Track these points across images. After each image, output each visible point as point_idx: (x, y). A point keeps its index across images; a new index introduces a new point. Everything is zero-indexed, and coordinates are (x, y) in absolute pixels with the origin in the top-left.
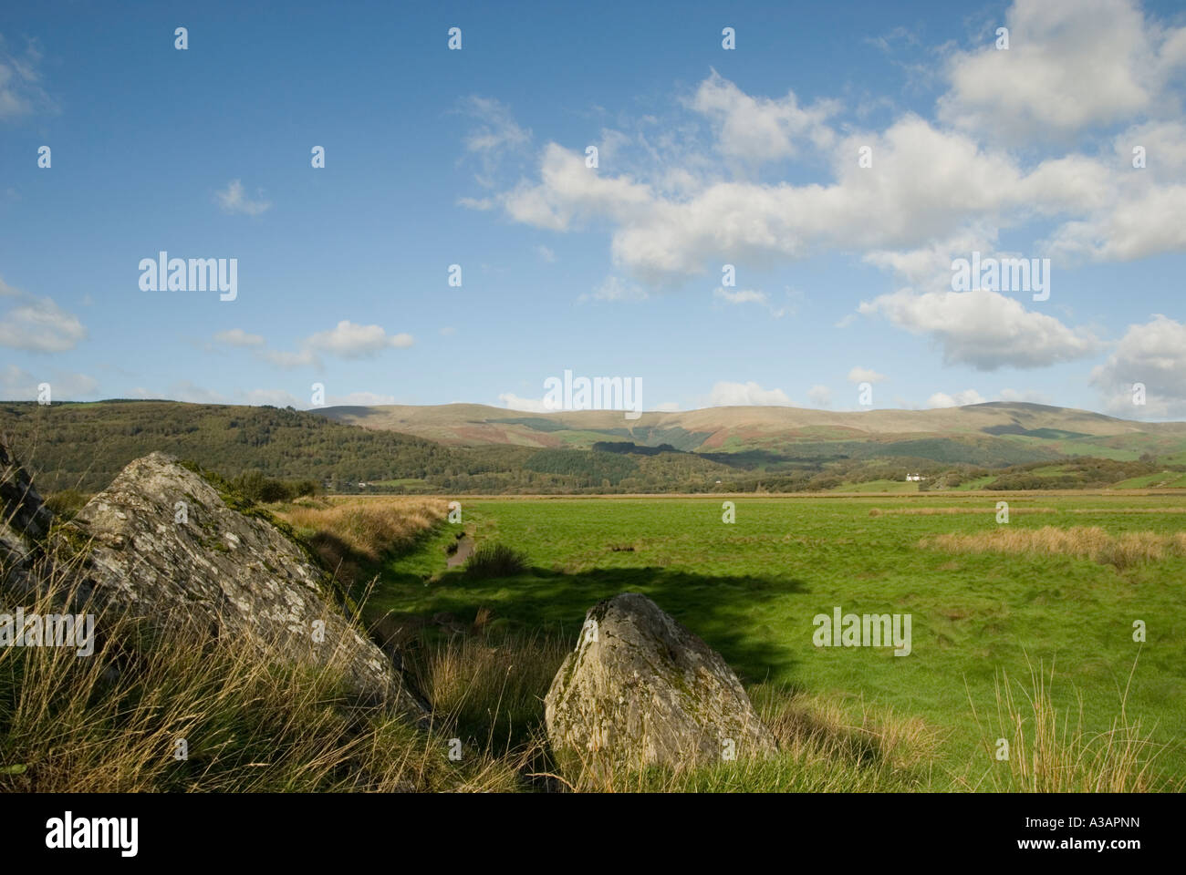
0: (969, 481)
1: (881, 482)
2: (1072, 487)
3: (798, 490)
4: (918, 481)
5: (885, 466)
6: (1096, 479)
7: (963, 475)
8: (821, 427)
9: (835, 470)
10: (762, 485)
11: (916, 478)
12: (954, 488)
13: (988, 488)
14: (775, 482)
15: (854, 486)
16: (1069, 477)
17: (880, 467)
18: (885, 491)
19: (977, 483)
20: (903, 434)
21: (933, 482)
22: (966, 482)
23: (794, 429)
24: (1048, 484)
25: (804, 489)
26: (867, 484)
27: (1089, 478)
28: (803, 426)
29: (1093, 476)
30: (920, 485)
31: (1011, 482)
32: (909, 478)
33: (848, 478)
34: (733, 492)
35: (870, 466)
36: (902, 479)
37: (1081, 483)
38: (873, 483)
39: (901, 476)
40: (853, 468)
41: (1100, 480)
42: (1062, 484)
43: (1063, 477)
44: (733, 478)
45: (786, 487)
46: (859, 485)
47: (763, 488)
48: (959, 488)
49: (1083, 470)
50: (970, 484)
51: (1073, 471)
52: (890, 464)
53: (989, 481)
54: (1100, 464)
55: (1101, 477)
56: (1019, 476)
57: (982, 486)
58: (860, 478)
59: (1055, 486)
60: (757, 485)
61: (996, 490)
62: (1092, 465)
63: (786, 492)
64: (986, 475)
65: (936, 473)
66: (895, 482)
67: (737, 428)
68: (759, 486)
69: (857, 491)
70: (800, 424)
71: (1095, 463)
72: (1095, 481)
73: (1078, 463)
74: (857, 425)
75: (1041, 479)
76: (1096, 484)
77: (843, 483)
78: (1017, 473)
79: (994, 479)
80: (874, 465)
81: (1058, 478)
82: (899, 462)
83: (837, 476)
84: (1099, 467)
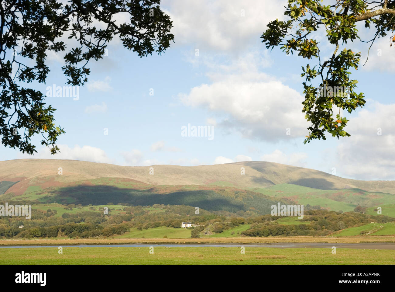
0: (230, 228)
1: (161, 229)
2: (306, 234)
3: (93, 236)
4: (190, 228)
5: (163, 213)
6: (324, 227)
7: (225, 223)
8: (110, 179)
9: (122, 217)
10: (63, 231)
11: (189, 226)
12: (219, 234)
13: (245, 234)
14: (74, 228)
15: (141, 232)
16: (304, 226)
17: (158, 214)
18: (166, 237)
19: (237, 230)
20: (177, 186)
21: (202, 229)
22: (227, 229)
23: (87, 180)
24: (289, 231)
25: (98, 234)
26: (150, 230)
27: (318, 226)
28: (94, 178)
29: (321, 225)
30: (193, 232)
31: (261, 229)
32: (183, 226)
33: (134, 224)
34: (38, 237)
35: (151, 213)
36: (178, 226)
37: (313, 230)
38: (155, 229)
39: (177, 224)
40: (136, 215)
41: (326, 228)
42: (300, 231)
43: (300, 226)
44: (34, 223)
45: (84, 233)
46: (144, 231)
47: (64, 234)
48: (222, 234)
49: (314, 220)
50: (231, 231)
51: (307, 220)
52: (167, 212)
53: (245, 228)
54: (326, 215)
55: (327, 226)
56: (268, 224)
57: (240, 234)
58: (144, 225)
59: (294, 233)
60: (58, 231)
61: (250, 236)
62: (321, 215)
63: (83, 237)
64: (243, 223)
65: (204, 220)
66: (172, 229)
67: (38, 178)
68: (60, 231)
69: (144, 237)
70: (92, 175)
71: (323, 215)
72: (322, 229)
73: (311, 214)
74: (139, 178)
75: (284, 226)
76: (323, 232)
77: (131, 229)
78: (266, 222)
79: (250, 226)
80: (154, 212)
81: (296, 226)
82: (174, 210)
83: (124, 222)
84: (326, 218)
